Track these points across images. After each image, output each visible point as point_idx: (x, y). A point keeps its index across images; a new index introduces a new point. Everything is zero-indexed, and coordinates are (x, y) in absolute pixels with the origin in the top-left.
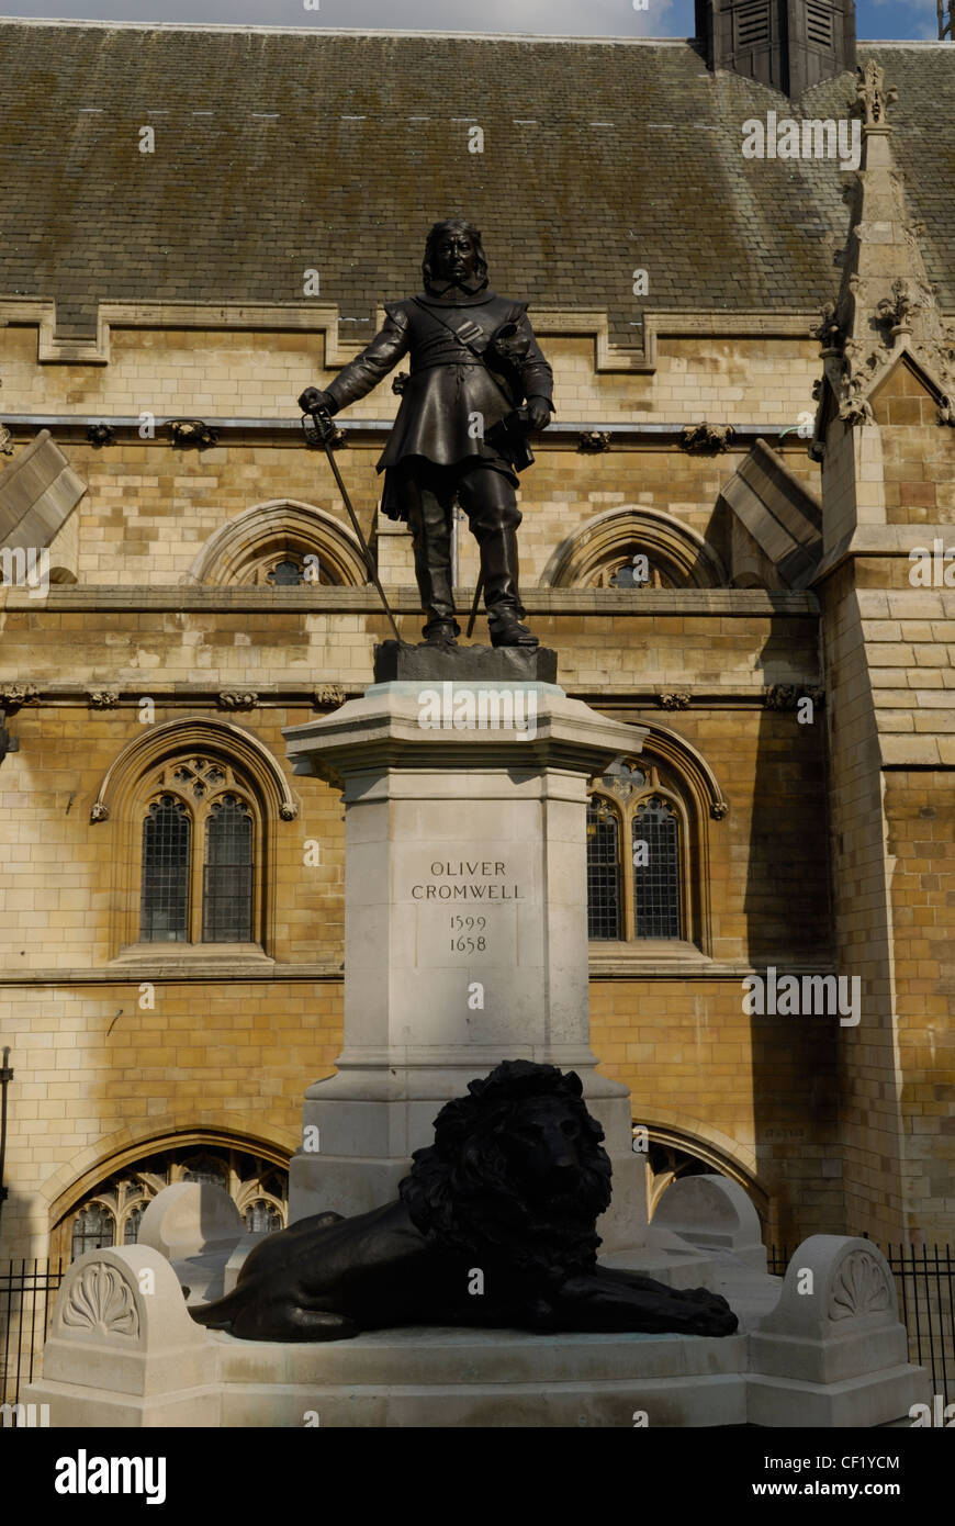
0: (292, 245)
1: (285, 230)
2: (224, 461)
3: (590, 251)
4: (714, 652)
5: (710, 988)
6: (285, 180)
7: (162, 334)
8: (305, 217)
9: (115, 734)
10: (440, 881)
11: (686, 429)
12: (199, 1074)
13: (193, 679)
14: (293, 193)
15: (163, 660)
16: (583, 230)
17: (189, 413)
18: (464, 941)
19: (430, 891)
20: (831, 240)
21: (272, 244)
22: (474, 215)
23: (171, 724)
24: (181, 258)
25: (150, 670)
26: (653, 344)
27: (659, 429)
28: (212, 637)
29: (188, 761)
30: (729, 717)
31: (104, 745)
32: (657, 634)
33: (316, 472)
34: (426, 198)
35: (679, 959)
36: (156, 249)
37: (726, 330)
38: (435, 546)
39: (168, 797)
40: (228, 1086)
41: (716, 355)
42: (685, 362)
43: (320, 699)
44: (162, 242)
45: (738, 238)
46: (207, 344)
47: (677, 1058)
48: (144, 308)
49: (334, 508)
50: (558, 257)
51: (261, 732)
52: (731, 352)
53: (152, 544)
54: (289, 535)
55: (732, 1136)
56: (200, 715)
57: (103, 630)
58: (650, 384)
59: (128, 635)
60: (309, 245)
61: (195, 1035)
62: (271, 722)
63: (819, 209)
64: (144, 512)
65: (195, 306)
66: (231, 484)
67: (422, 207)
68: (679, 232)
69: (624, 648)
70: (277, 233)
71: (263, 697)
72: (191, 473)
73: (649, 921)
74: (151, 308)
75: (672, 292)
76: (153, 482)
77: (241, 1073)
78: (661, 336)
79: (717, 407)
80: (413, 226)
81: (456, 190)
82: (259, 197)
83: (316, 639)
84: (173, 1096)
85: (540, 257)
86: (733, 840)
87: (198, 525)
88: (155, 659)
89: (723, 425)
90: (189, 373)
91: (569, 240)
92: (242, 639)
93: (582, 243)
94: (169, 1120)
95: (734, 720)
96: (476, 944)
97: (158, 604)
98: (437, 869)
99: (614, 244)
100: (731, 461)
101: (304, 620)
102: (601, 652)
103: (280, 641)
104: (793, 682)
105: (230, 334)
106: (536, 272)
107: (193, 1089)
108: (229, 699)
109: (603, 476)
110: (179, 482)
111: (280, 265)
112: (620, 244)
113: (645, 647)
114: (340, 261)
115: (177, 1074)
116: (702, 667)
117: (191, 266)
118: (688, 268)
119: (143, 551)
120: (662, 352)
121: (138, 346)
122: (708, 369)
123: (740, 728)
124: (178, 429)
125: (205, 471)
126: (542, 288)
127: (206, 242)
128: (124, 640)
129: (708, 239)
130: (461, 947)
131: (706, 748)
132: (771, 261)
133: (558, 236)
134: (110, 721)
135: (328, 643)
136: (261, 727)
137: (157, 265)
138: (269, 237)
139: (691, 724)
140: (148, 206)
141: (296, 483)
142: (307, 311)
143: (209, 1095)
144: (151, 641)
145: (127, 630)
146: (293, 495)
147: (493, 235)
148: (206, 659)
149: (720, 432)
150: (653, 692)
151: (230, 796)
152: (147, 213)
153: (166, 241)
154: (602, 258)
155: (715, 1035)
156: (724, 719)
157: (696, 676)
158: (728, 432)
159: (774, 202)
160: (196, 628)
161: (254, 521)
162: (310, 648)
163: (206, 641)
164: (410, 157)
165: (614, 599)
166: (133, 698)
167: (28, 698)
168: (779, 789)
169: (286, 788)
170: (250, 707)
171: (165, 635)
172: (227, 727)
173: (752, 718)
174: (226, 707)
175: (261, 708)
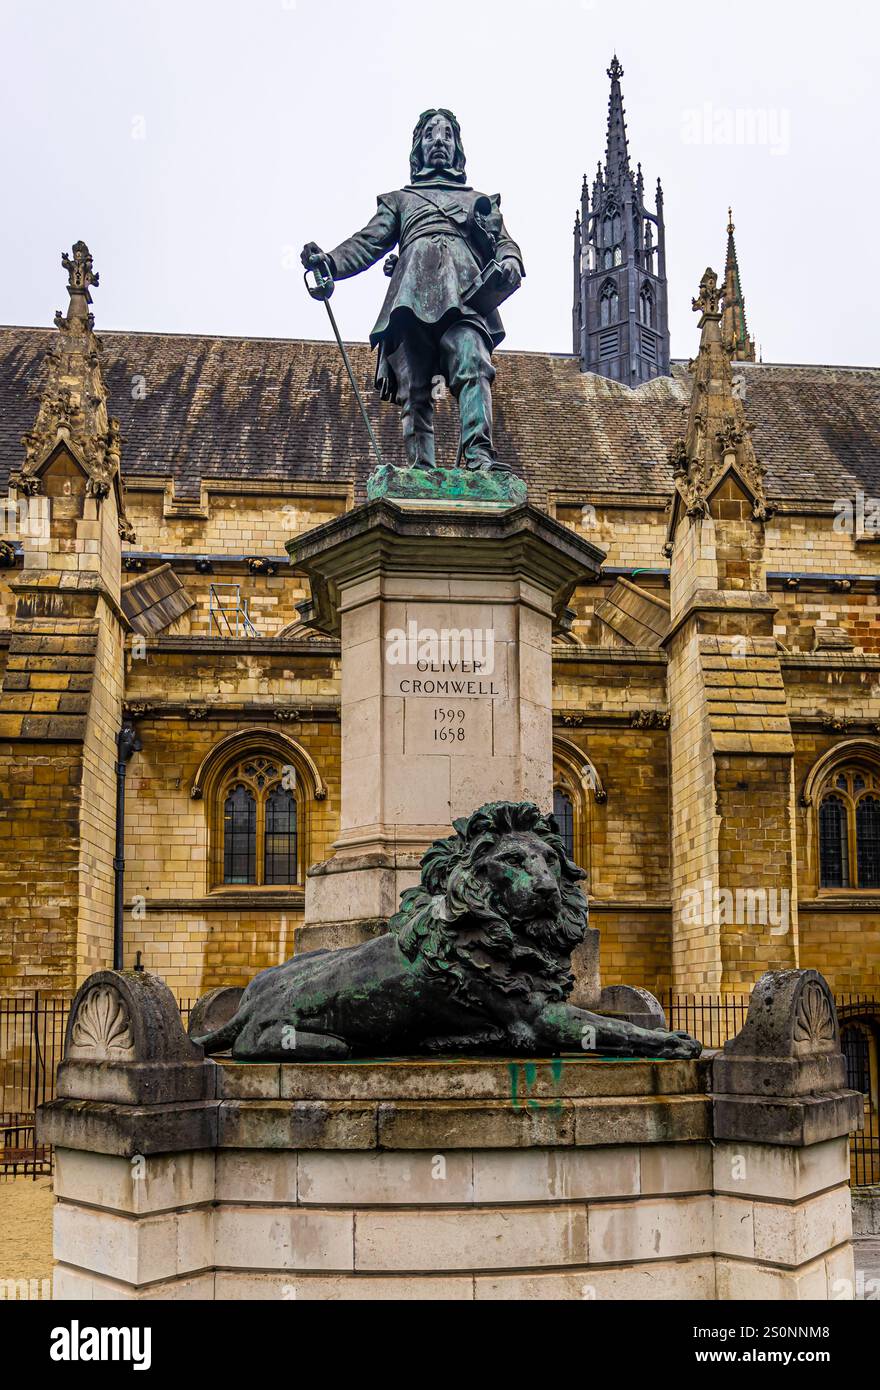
2: (282, 588)
4: (598, 688)
9: (205, 739)
10: (425, 677)
13: (256, 699)
15: (236, 688)
17: (258, 552)
18: (446, 731)
19: (416, 686)
23: (243, 732)
25: (224, 692)
28: (268, 672)
29: (253, 760)
30: (608, 733)
31: (198, 747)
39: (241, 784)
51: (301, 739)
56: (260, 727)
57: (195, 667)
59: (213, 670)
62: (308, 732)
71: (303, 714)
83: (336, 675)
86: (610, 817)
87: (266, 629)
88: (232, 687)
90: (258, 526)
92: (287, 673)
95: (611, 736)
96: (456, 734)
97: (232, 648)
101: (328, 661)
103: (313, 676)
104: (650, 710)
108: (280, 715)
110: (254, 600)
116: (590, 698)
123: (614, 741)
124: (252, 563)
128: (209, 674)
130: (443, 736)
134: (202, 730)
136: (301, 735)
139: (583, 738)
144: (228, 675)
145: (212, 667)
148: (264, 688)
150: (559, 714)
151: (281, 785)
157: (587, 705)
160: (258, 666)
162: (332, 679)
163: (265, 674)
166: (215, 714)
167: (147, 712)
168: (640, 783)
169: (318, 778)
170: (294, 721)
171: (237, 670)
172: (279, 735)
173: (623, 735)
174: (278, 721)
175: (301, 722)
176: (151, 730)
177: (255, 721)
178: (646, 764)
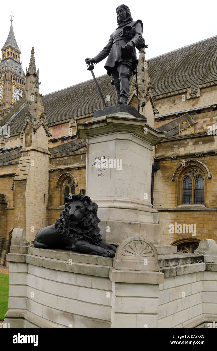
7: (211, 88)
9: (176, 165)
15: (185, 149)
17: (215, 103)
25: (182, 151)
28: (194, 143)
29: (191, 169)
31: (174, 167)
43: (216, 153)
51: (204, 162)
56: (192, 159)
57: (174, 145)
59: (178, 145)
62: (206, 159)
71: (204, 154)
76: (209, 119)
88: (184, 149)
92: (200, 143)
96: (103, 174)
97: (184, 138)
101: (213, 137)
110: (214, 118)
121: (206, 92)
124: (213, 107)
128: (177, 146)
130: (100, 175)
134: (175, 162)
136: (204, 160)
144: (182, 146)
145: (178, 144)
148: (193, 148)
160: (191, 142)
162: (214, 143)
166: (179, 157)
167: (160, 159)
169: (209, 172)
171: (185, 144)
172: (198, 162)
174: (196, 157)
175: (204, 156)
176: (162, 164)
177: (190, 158)
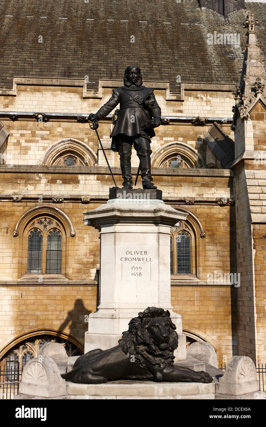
0: (71, 59)
1: (69, 54)
2: (51, 126)
3: (163, 62)
4: (202, 187)
5: (199, 289)
6: (69, 39)
7: (33, 87)
8: (75, 50)
9: (20, 210)
10: (129, 256)
11: (193, 118)
12: (45, 313)
13: (44, 193)
14: (72, 43)
15: (35, 188)
16: (161, 56)
17: (41, 111)
18: (135, 273)
19: (126, 259)
20: (237, 61)
21: (65, 59)
22: (128, 51)
23: (38, 207)
24: (37, 62)
25: (31, 191)
26: (183, 92)
27: (185, 118)
28: (50, 181)
29: (42, 218)
30: (206, 207)
31: (17, 213)
32: (185, 182)
33: (79, 130)
34: (113, 45)
35: (190, 280)
36: (29, 60)
37: (206, 89)
38: (126, 159)
39: (36, 229)
40: (54, 317)
41: (202, 96)
42: (193, 98)
43: (83, 200)
44: (31, 57)
45: (209, 59)
46: (46, 90)
47: (189, 310)
48: (27, 79)
49: (85, 141)
50: (153, 64)
51: (64, 210)
52: (207, 95)
53: (29, 151)
54: (71, 149)
55: (205, 333)
56: (46, 204)
57: (17, 178)
58: (182, 105)
59: (25, 180)
60: (77, 59)
61: (44, 301)
62: (68, 207)
63: (233, 51)
64: (27, 141)
65: (43, 78)
66: (53, 133)
67: (112, 48)
68: (191, 57)
69: (174, 186)
70: (67, 55)
71: (65, 199)
72: (41, 129)
73: (181, 268)
74: (30, 79)
75: (188, 76)
76: (29, 132)
77: (58, 313)
78: (185, 90)
79: (202, 112)
80: (109, 54)
81: (122, 43)
82: (61, 44)
83: (81, 182)
84: (37, 320)
85: (148, 64)
86: (207, 244)
87: (43, 146)
88: (33, 187)
89: (204, 118)
90: (41, 99)
91: (157, 59)
92: (59, 181)
93: (161, 60)
94: (36, 327)
95: (208, 208)
96: (139, 274)
97: (33, 171)
98: (128, 253)
99: (170, 60)
100: (206, 129)
101: (78, 176)
102: (168, 187)
103: (71, 183)
104: (225, 197)
105: (54, 87)
106: (146, 69)
107: (43, 318)
108: (55, 200)
109: (167, 132)
110: (37, 132)
111: (68, 65)
112: (172, 61)
113: (181, 186)
114: (86, 64)
115: (38, 313)
116: (198, 192)
117: (40, 65)
118: (193, 68)
119: (26, 153)
120: (186, 95)
121: (25, 90)
122: (200, 101)
123: (209, 211)
124: (37, 116)
125: (45, 129)
126: (149, 74)
127: (45, 58)
128: (23, 182)
129: (199, 59)
130: (135, 275)
131: (199, 216)
132: (219, 67)
133: (153, 57)
134: (19, 206)
135: (85, 184)
136: (64, 208)
137: (30, 65)
138: (65, 56)
139: (195, 209)
140: (27, 46)
141: (73, 133)
142: (77, 80)
143: (48, 319)
146: (72, 137)
147: (133, 57)
148: (48, 188)
149: (203, 120)
150: (183, 199)
151: (55, 229)
152: (27, 48)
153: (33, 57)
154: (167, 65)
155: (201, 303)
156: (204, 208)
157: (196, 195)
158: (206, 120)
159: (220, 49)
160: (46, 178)
161: (60, 144)
162: (79, 185)
163: (48, 182)
164: (108, 32)
165: (172, 171)
166: (26, 199)
168: (221, 229)
169: (72, 227)
170: (61, 202)
171: (36, 180)
172: (54, 209)
173: (213, 208)
174: (54, 202)
175: (65, 203)
177: (44, 202)
178: (224, 221)
